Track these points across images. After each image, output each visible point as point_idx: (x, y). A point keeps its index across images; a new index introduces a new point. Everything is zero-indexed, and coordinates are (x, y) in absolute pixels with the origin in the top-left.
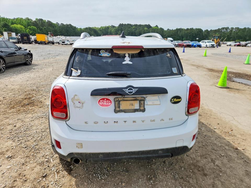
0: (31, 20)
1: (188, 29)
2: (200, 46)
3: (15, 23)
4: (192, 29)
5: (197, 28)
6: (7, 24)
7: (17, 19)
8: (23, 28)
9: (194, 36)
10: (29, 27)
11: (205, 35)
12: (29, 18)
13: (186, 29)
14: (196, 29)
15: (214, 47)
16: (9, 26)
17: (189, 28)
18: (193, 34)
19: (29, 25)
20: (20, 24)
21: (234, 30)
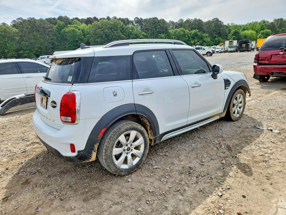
0: (268, 22)
3: (247, 29)
6: (237, 32)
7: (250, 23)
8: (254, 34)
10: (262, 31)
12: (266, 20)
16: (239, 33)
19: (262, 29)
20: (252, 29)
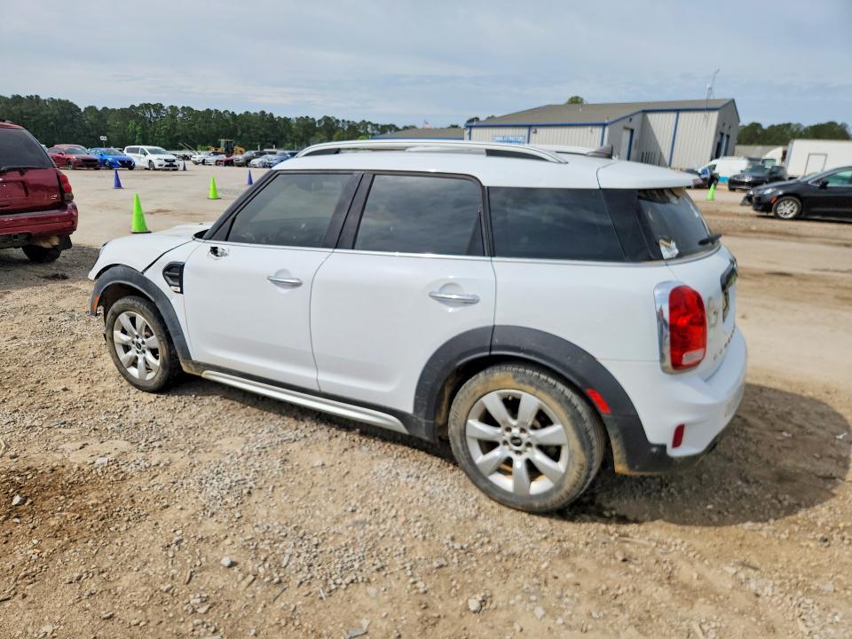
1: (17, 99)
2: (129, 165)
4: (35, 100)
5: (56, 98)
9: (52, 127)
11: (91, 123)
13: (10, 97)
14: (53, 101)
15: (176, 170)
17: (23, 95)
18: (45, 117)
21: (181, 115)
